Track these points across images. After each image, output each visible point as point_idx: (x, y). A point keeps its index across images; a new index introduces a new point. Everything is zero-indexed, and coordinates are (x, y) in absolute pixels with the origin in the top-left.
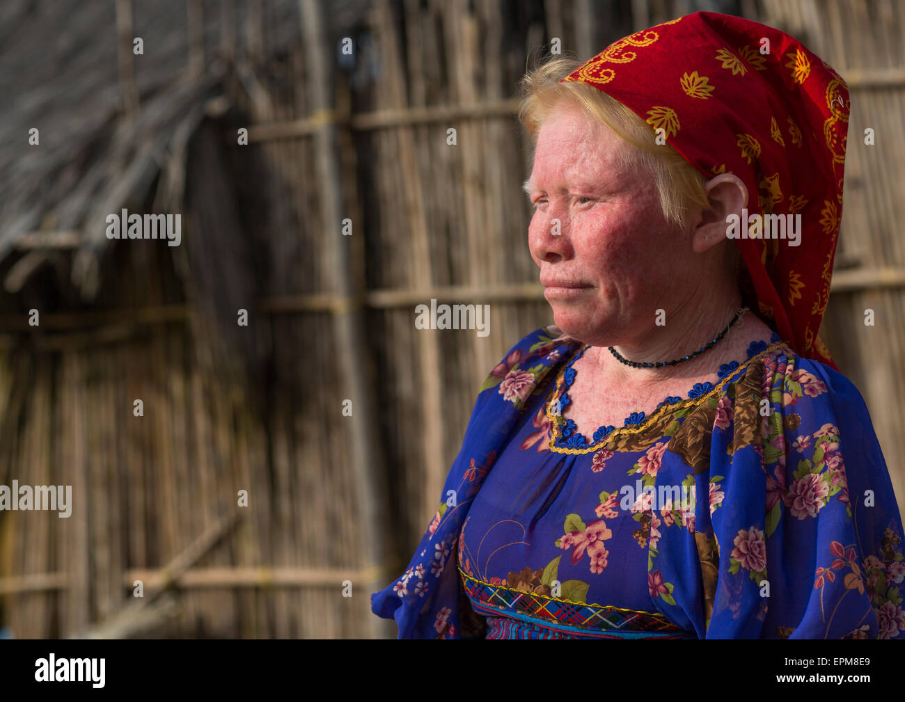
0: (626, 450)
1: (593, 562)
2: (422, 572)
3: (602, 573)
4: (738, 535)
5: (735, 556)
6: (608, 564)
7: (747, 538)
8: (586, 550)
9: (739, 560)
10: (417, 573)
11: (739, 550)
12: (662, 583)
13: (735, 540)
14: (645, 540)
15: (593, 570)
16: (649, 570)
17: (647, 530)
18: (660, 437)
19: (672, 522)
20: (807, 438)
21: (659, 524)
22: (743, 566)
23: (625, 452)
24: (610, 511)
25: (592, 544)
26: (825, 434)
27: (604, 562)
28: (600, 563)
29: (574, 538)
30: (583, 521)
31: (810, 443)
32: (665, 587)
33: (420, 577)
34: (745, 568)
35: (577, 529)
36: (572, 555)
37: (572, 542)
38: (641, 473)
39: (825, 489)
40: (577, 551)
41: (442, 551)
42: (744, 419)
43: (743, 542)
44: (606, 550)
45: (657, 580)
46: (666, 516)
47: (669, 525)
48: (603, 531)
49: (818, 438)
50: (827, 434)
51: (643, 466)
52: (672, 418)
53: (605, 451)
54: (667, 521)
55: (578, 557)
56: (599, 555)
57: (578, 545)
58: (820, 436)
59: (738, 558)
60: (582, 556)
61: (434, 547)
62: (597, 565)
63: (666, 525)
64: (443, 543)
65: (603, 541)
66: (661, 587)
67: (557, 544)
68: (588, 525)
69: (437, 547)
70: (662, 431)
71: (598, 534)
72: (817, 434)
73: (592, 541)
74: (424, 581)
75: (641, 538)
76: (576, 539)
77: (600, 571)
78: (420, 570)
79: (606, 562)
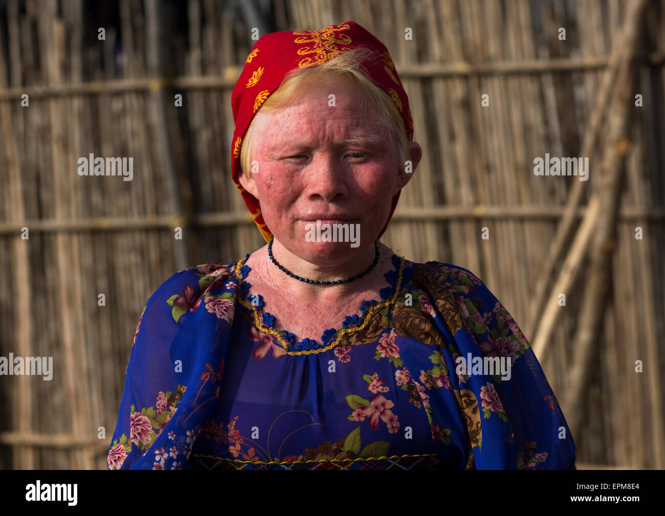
0: (359, 343)
1: (389, 426)
2: (177, 453)
3: (398, 432)
4: (481, 391)
5: (485, 406)
6: (400, 425)
7: (487, 391)
8: (380, 418)
9: (488, 408)
10: (171, 454)
11: (486, 401)
12: (441, 429)
13: (481, 395)
14: (418, 402)
15: (391, 432)
16: (430, 423)
17: (417, 395)
18: (381, 330)
19: (431, 386)
20: (490, 314)
21: (424, 389)
22: (492, 410)
23: (360, 345)
24: (381, 387)
25: (382, 413)
26: (499, 310)
27: (397, 424)
28: (395, 425)
29: (364, 411)
30: (364, 398)
31: (492, 317)
32: (443, 432)
33: (175, 457)
34: (494, 412)
35: (362, 405)
36: (370, 424)
37: (365, 415)
38: (386, 356)
39: (516, 346)
40: (373, 420)
41: (192, 437)
42: (450, 309)
43: (487, 394)
44: (395, 415)
45: (438, 429)
46: (426, 383)
47: (430, 388)
48: (386, 402)
49: (496, 313)
50: (501, 309)
51: (383, 352)
52: (381, 316)
53: (341, 346)
54: (428, 386)
55: (376, 424)
56: (391, 420)
57: (372, 415)
58: (497, 311)
59: (486, 407)
60: (379, 423)
61: (186, 434)
62: (393, 427)
63: (428, 389)
64: (193, 431)
65: (390, 409)
66: (441, 433)
67: (350, 419)
68: (371, 401)
69: (188, 433)
70: (379, 325)
71: (383, 405)
72: (494, 310)
73: (382, 411)
74: (177, 460)
75: (415, 402)
76: (368, 412)
77: (396, 431)
78: (174, 452)
79: (399, 424)
